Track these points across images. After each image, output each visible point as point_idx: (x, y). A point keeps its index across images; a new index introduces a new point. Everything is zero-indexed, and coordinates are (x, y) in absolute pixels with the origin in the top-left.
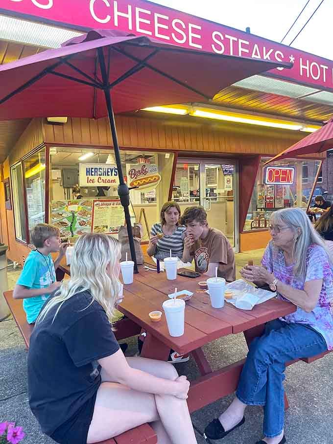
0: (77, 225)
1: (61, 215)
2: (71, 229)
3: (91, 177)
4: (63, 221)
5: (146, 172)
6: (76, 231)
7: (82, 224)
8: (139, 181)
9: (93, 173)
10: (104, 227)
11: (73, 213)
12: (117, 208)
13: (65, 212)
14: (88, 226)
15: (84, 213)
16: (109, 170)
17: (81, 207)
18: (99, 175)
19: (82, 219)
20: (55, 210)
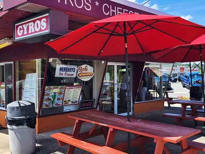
0: (56, 100)
1: (49, 94)
2: (53, 102)
3: (62, 72)
4: (50, 98)
5: (87, 70)
6: (55, 104)
7: (58, 99)
8: (82, 74)
9: (63, 70)
10: (69, 101)
11: (55, 93)
12: (76, 90)
13: (51, 93)
14: (61, 100)
15: (60, 93)
16: (71, 69)
17: (59, 90)
18: (66, 71)
19: (59, 97)
20: (47, 91)
